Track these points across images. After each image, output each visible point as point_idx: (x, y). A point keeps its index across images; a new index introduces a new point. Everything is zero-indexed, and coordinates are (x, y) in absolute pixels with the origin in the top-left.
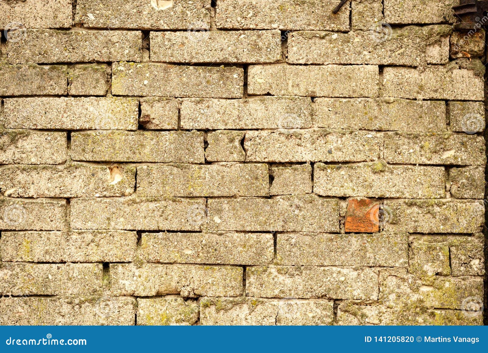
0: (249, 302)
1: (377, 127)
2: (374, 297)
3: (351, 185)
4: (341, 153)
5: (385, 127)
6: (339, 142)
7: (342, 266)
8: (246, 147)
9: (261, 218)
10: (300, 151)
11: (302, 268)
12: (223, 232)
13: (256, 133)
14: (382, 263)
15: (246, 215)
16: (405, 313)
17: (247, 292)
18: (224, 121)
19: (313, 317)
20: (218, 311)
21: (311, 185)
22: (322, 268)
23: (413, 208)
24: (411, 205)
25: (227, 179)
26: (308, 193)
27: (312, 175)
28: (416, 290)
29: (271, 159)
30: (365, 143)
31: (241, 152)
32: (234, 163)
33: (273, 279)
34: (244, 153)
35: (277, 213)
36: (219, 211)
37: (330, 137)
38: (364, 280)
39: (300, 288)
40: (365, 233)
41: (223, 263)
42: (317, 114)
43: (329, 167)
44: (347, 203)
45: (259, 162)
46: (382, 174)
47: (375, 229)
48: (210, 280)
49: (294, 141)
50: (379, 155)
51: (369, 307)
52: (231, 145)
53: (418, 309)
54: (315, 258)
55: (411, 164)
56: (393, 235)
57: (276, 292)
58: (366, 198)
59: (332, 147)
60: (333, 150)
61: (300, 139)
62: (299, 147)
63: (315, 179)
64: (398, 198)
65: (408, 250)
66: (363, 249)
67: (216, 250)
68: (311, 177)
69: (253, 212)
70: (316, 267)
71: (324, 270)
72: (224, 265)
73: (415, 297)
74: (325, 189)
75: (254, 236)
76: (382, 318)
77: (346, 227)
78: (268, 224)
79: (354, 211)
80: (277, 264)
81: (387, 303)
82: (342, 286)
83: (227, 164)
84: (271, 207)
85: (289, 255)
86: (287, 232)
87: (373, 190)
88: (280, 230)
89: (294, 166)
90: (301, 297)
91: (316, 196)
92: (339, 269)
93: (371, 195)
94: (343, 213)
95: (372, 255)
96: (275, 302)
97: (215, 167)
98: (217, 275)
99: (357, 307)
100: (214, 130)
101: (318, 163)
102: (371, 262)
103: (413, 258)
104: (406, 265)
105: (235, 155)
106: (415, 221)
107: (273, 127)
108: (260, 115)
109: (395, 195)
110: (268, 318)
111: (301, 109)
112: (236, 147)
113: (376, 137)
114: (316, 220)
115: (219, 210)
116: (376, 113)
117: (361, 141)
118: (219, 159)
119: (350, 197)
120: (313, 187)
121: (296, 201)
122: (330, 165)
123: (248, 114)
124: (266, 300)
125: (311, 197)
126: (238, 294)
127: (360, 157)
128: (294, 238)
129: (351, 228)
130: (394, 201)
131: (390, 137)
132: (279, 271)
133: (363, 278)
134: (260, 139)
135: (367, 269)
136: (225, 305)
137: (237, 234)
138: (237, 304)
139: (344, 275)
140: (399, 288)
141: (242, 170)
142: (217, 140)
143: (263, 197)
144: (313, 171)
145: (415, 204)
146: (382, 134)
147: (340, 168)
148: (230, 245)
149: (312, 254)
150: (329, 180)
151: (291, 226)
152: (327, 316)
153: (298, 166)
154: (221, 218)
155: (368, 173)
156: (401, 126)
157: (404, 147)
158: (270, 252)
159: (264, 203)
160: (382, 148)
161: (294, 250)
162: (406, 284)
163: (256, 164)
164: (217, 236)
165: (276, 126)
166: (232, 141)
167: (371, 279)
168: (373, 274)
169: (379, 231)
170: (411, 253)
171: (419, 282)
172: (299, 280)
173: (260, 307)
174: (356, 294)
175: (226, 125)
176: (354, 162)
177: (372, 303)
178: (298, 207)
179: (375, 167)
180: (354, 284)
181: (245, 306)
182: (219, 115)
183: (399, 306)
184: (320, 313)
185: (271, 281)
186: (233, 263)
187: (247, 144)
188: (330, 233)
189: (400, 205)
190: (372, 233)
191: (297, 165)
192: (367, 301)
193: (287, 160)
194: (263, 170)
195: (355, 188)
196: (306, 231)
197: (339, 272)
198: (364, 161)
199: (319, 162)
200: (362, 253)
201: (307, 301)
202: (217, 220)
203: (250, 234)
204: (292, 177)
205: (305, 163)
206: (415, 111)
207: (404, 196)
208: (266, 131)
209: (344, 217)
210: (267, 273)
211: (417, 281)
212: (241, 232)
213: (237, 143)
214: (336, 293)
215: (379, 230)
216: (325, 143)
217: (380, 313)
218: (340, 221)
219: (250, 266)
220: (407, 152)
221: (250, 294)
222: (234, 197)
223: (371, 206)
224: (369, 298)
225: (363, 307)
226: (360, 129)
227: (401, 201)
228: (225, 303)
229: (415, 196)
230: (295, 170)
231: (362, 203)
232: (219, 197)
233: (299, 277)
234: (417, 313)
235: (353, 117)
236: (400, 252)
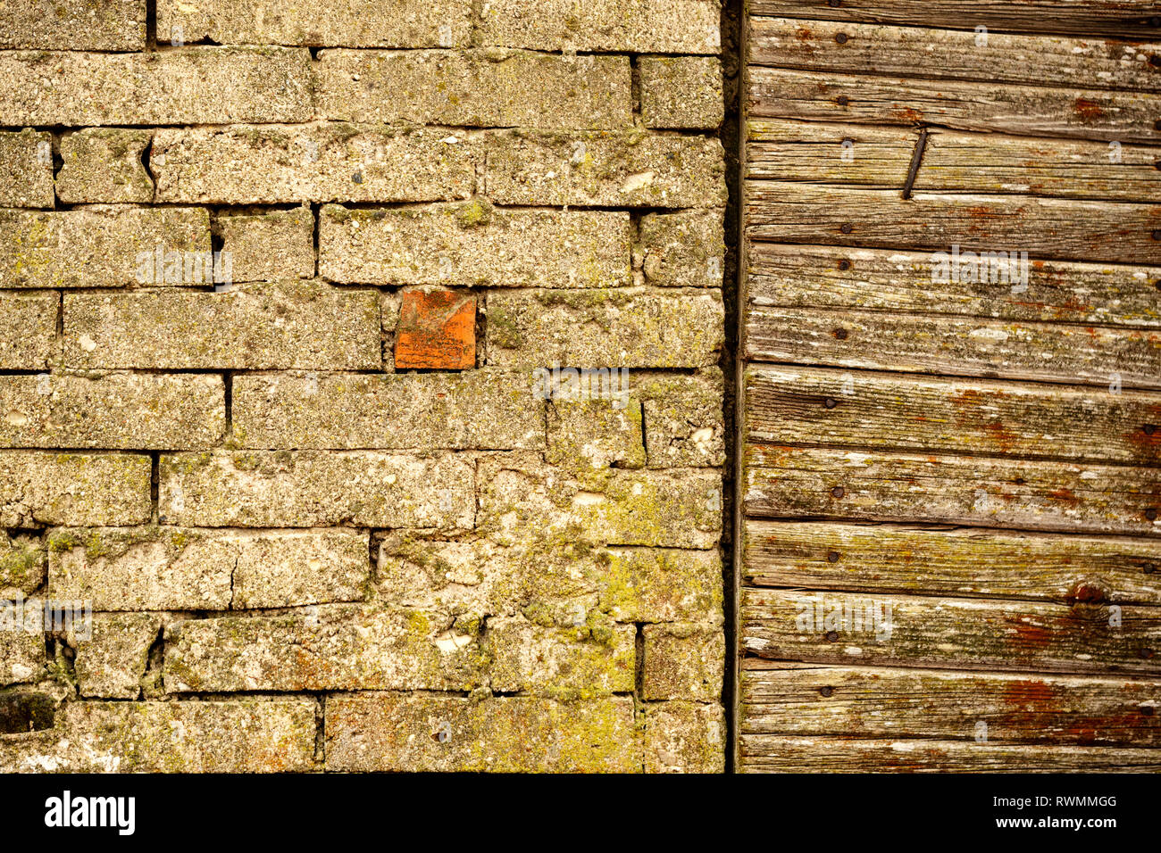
0: (167, 539)
1: (467, 119)
2: (466, 521)
3: (408, 256)
4: (382, 182)
5: (486, 118)
6: (379, 155)
7: (389, 449)
8: (155, 169)
9: (194, 338)
10: (285, 177)
11: (294, 455)
12: (102, 372)
13: (179, 134)
14: (484, 441)
15: (158, 331)
16: (538, 559)
17: (161, 514)
18: (100, 107)
19: (321, 571)
20: (92, 560)
21: (312, 257)
22: (342, 455)
23: (555, 311)
24: (551, 303)
25: (109, 245)
26: (306, 278)
27: (316, 235)
28: (565, 503)
29: (215, 197)
30: (440, 157)
31: (143, 180)
32: (126, 206)
33: (225, 482)
34: (150, 183)
35: (231, 326)
36: (91, 323)
37: (356, 145)
38: (440, 481)
39: (290, 502)
40: (443, 371)
41: (101, 445)
42: (325, 88)
43: (355, 216)
44: (399, 300)
45: (186, 205)
46: (482, 229)
47: (467, 360)
48: (72, 487)
49: (268, 153)
50: (474, 184)
51: (453, 544)
52: (119, 164)
53: (570, 548)
54: (325, 432)
55: (550, 206)
56: (509, 375)
57: (232, 513)
58: (444, 289)
59: (362, 167)
60: (364, 174)
61: (285, 148)
62: (284, 169)
63: (322, 243)
64: (521, 287)
65: (546, 408)
66: (439, 407)
67: (84, 415)
68: (311, 238)
69: (175, 324)
70: (326, 452)
71: (346, 460)
72: (105, 450)
73: (562, 520)
74: (345, 266)
75: (177, 380)
76: (486, 570)
77: (398, 357)
78: (210, 352)
79: (415, 318)
80: (233, 447)
81: (497, 536)
82: (390, 497)
83: (109, 210)
84: (218, 311)
85: (263, 425)
86: (257, 370)
87: (460, 269)
88: (240, 364)
89: (272, 214)
90: (291, 523)
91: (326, 285)
92: (381, 457)
93: (455, 280)
94: (389, 323)
95: (459, 422)
96: (230, 537)
97: (79, 216)
98: (90, 474)
99: (425, 544)
100: (78, 128)
101: (328, 206)
102: (458, 439)
103: (556, 428)
104: (541, 445)
105: (128, 189)
106: (562, 342)
107: (219, 120)
108: (187, 90)
109: (513, 280)
110: (213, 575)
111: (286, 76)
112: (130, 169)
113: (467, 143)
114: (325, 342)
115: (91, 320)
116: (466, 85)
117: (430, 154)
118: (90, 198)
119: (405, 285)
120: (317, 262)
121: (278, 297)
122: (359, 211)
123: (158, 89)
124: (207, 532)
125: (314, 286)
126: (140, 518)
127: (428, 191)
128: (273, 384)
129: (409, 359)
130: (511, 295)
131: (499, 143)
132: (238, 464)
133: (438, 477)
134: (189, 149)
135: (450, 455)
136: (110, 546)
137: (135, 377)
138: (138, 543)
139: (395, 471)
140: (523, 499)
141: (146, 223)
142: (83, 151)
143: (196, 288)
144: (317, 225)
145: (562, 301)
146: (481, 135)
147: (382, 216)
148: (119, 403)
149: (316, 423)
150: (357, 245)
151: (266, 356)
152: (354, 568)
153: (281, 213)
154: (95, 338)
155: (448, 229)
156: (525, 116)
157: (534, 165)
158: (216, 418)
159: (200, 301)
160: (480, 169)
161: (273, 412)
162: (541, 489)
163: (180, 210)
164: (88, 382)
165: (226, 118)
166: (120, 153)
167: (458, 478)
168: (461, 467)
169: (477, 366)
170: (551, 416)
171: (571, 483)
172: (285, 484)
173: (193, 548)
174: (424, 515)
175: (106, 115)
176: (416, 203)
177: (460, 536)
178: (281, 311)
179: (466, 214)
180: (417, 491)
181: (158, 549)
182: (87, 93)
183: (523, 542)
184: (336, 561)
185: (220, 487)
186: (127, 446)
187: (157, 161)
188: (361, 371)
189: (525, 303)
190: (459, 371)
191: (279, 212)
192: (448, 530)
193: (255, 200)
194: (197, 224)
195: (417, 263)
196: (302, 366)
197: (383, 464)
198: (438, 201)
199: (333, 202)
200: (436, 418)
201: (306, 534)
202: (87, 342)
203: (166, 376)
204: (266, 240)
205: (299, 204)
206: (559, 79)
207: (534, 283)
208: (203, 131)
209: (392, 333)
210: (209, 469)
211: (567, 483)
212: (146, 371)
213: (132, 159)
214: (375, 514)
215: (477, 363)
216: (346, 158)
217: (479, 558)
218: (383, 343)
219: (169, 452)
220: (540, 179)
221: (170, 520)
222: (128, 287)
223: (456, 307)
224: (453, 524)
225: (440, 544)
226: (429, 124)
227: (527, 294)
228: (108, 541)
229: (560, 281)
230: (275, 222)
231: (435, 300)
232: (90, 289)
233: (287, 477)
234: (567, 558)
235: (411, 96)
236: (526, 415)
